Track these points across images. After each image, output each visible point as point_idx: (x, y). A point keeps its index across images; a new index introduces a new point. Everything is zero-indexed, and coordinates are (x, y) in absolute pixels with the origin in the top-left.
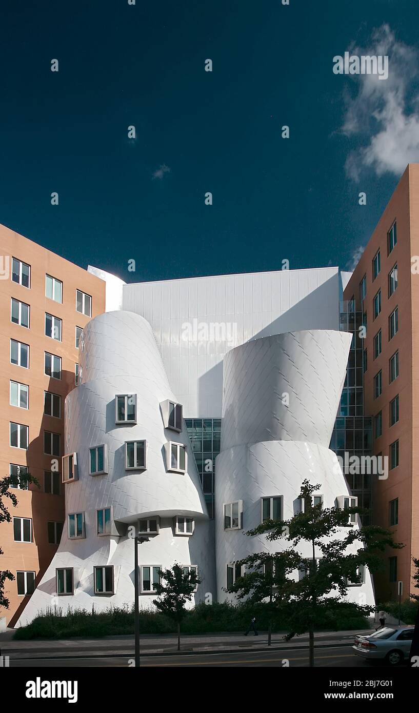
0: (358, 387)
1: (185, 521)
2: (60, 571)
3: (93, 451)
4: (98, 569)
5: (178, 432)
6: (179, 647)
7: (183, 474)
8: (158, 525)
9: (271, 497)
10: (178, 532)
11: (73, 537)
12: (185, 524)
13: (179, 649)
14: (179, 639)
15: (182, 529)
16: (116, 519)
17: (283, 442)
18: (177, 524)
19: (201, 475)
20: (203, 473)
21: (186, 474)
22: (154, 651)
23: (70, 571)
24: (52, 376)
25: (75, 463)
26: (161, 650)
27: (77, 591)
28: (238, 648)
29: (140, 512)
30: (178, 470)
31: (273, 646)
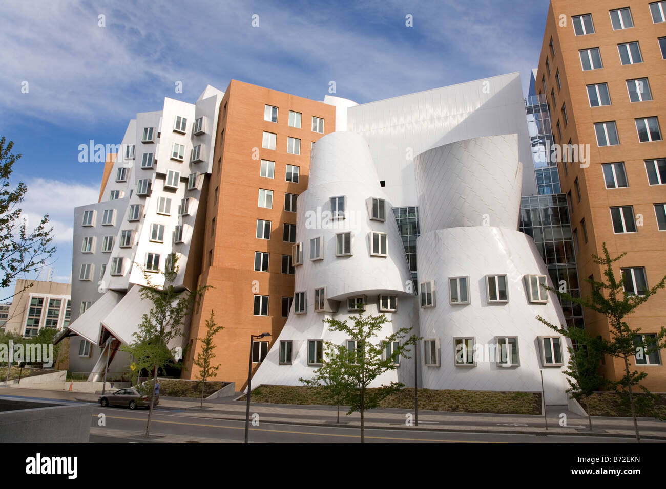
0: (551, 167)
1: (389, 297)
2: (283, 343)
3: (312, 241)
4: (311, 343)
5: (383, 222)
6: (338, 420)
7: (385, 257)
8: (363, 302)
9: (458, 278)
10: (382, 309)
11: (297, 312)
12: (389, 301)
13: (338, 422)
14: (338, 413)
15: (385, 305)
16: (329, 297)
17: (466, 228)
18: (381, 301)
19: (408, 255)
20: (409, 253)
21: (389, 257)
22: (317, 422)
23: (290, 343)
24: (292, 181)
25: (301, 250)
26: (323, 422)
27: (295, 362)
28: (388, 425)
29: (346, 292)
30: (380, 254)
31: (419, 426)
